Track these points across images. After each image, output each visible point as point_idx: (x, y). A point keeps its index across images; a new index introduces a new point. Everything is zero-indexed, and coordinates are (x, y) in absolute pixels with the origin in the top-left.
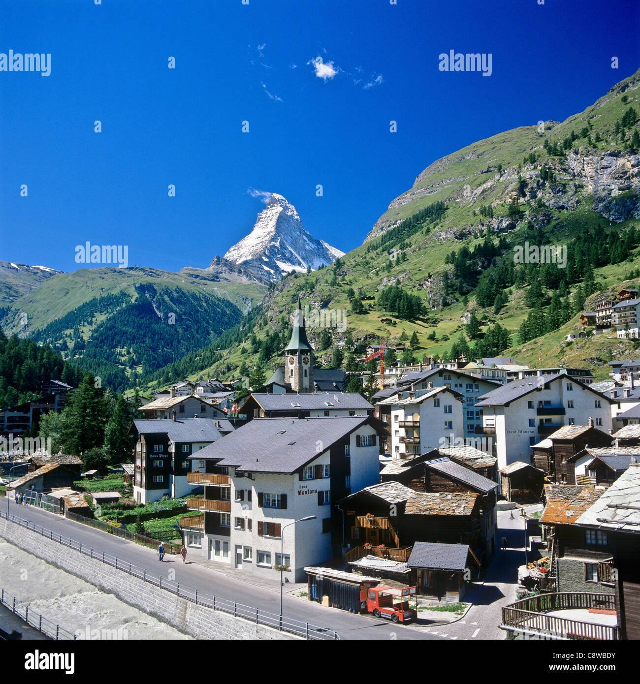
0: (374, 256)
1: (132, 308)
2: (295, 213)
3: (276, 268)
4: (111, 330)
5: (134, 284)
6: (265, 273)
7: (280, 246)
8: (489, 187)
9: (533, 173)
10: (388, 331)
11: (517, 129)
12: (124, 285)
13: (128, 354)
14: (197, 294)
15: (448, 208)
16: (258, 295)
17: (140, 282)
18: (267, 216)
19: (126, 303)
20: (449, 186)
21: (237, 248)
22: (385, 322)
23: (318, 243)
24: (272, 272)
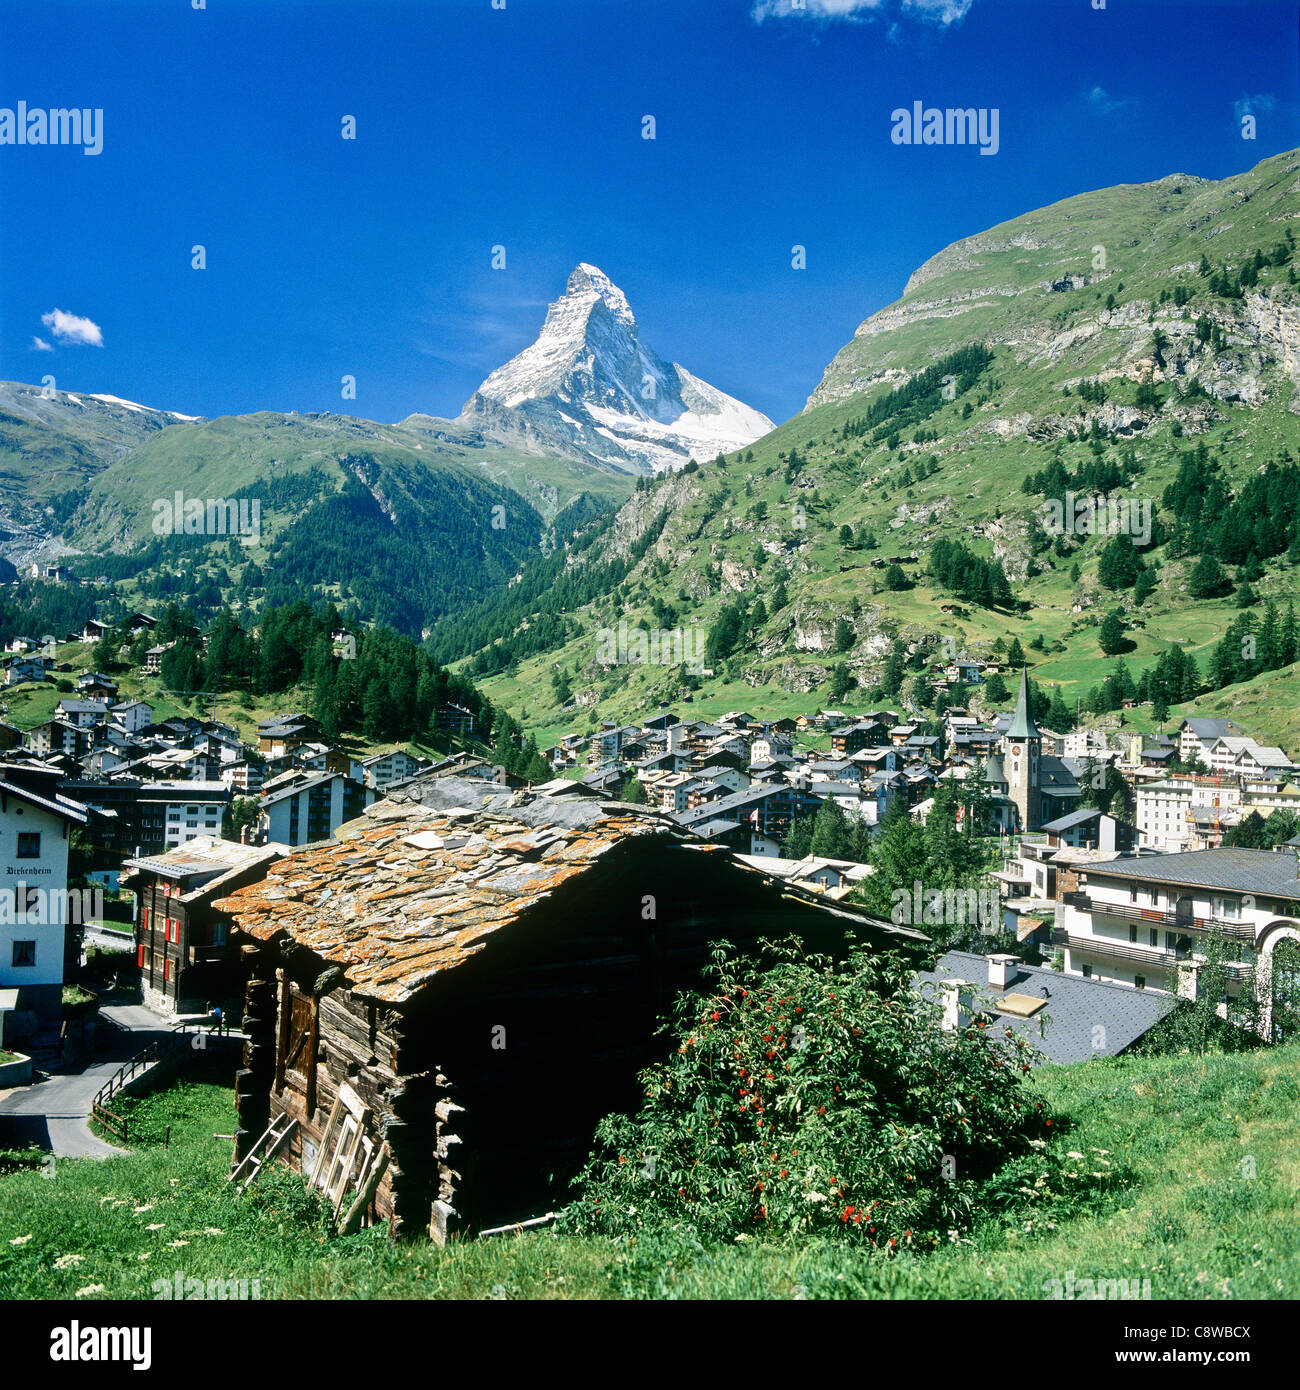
0: (860, 450)
1: (336, 503)
2: (625, 304)
3: (584, 417)
4: (305, 547)
5: (335, 454)
6: (565, 429)
7: (595, 372)
8: (1087, 335)
9: (1181, 325)
10: (960, 629)
11: (1116, 187)
12: (317, 454)
13: (344, 597)
14: (456, 477)
15: (992, 357)
16: (570, 481)
17: (346, 450)
18: (569, 309)
19: (326, 494)
20: (987, 304)
21: (505, 373)
22: (950, 612)
23: (668, 369)
24: (578, 425)
